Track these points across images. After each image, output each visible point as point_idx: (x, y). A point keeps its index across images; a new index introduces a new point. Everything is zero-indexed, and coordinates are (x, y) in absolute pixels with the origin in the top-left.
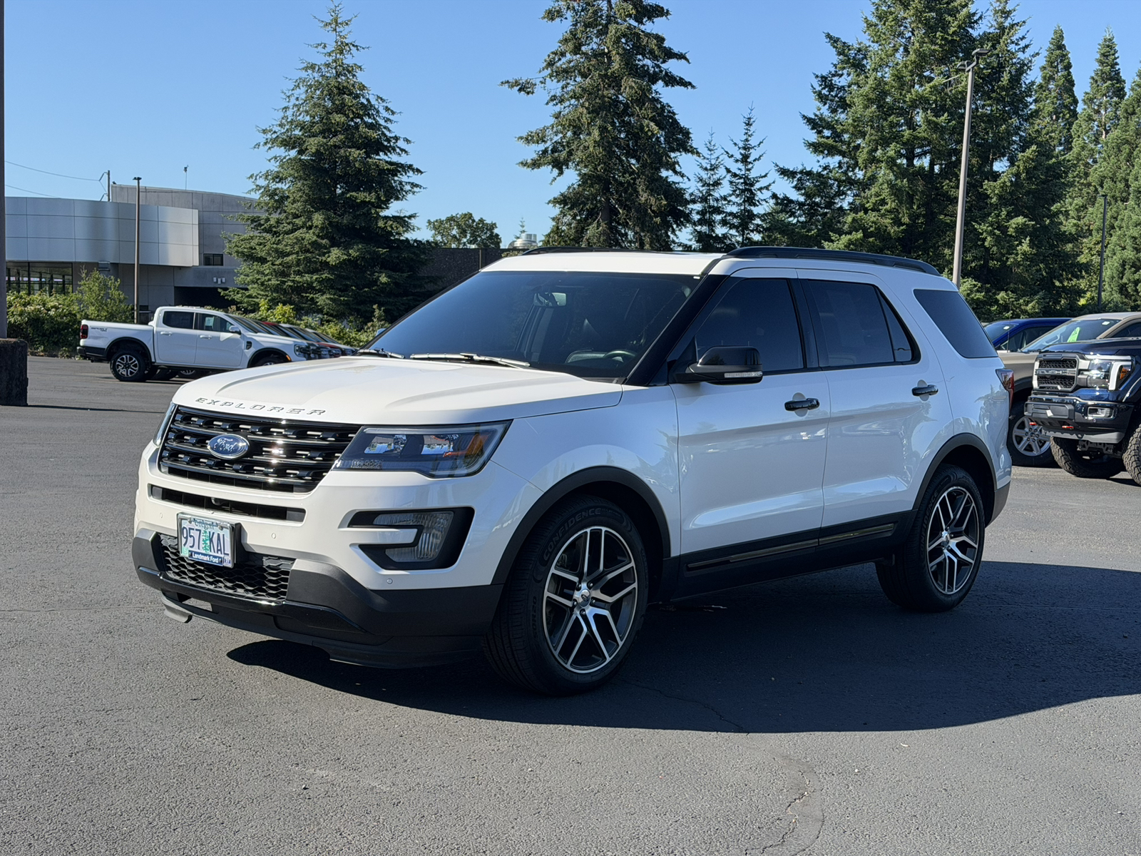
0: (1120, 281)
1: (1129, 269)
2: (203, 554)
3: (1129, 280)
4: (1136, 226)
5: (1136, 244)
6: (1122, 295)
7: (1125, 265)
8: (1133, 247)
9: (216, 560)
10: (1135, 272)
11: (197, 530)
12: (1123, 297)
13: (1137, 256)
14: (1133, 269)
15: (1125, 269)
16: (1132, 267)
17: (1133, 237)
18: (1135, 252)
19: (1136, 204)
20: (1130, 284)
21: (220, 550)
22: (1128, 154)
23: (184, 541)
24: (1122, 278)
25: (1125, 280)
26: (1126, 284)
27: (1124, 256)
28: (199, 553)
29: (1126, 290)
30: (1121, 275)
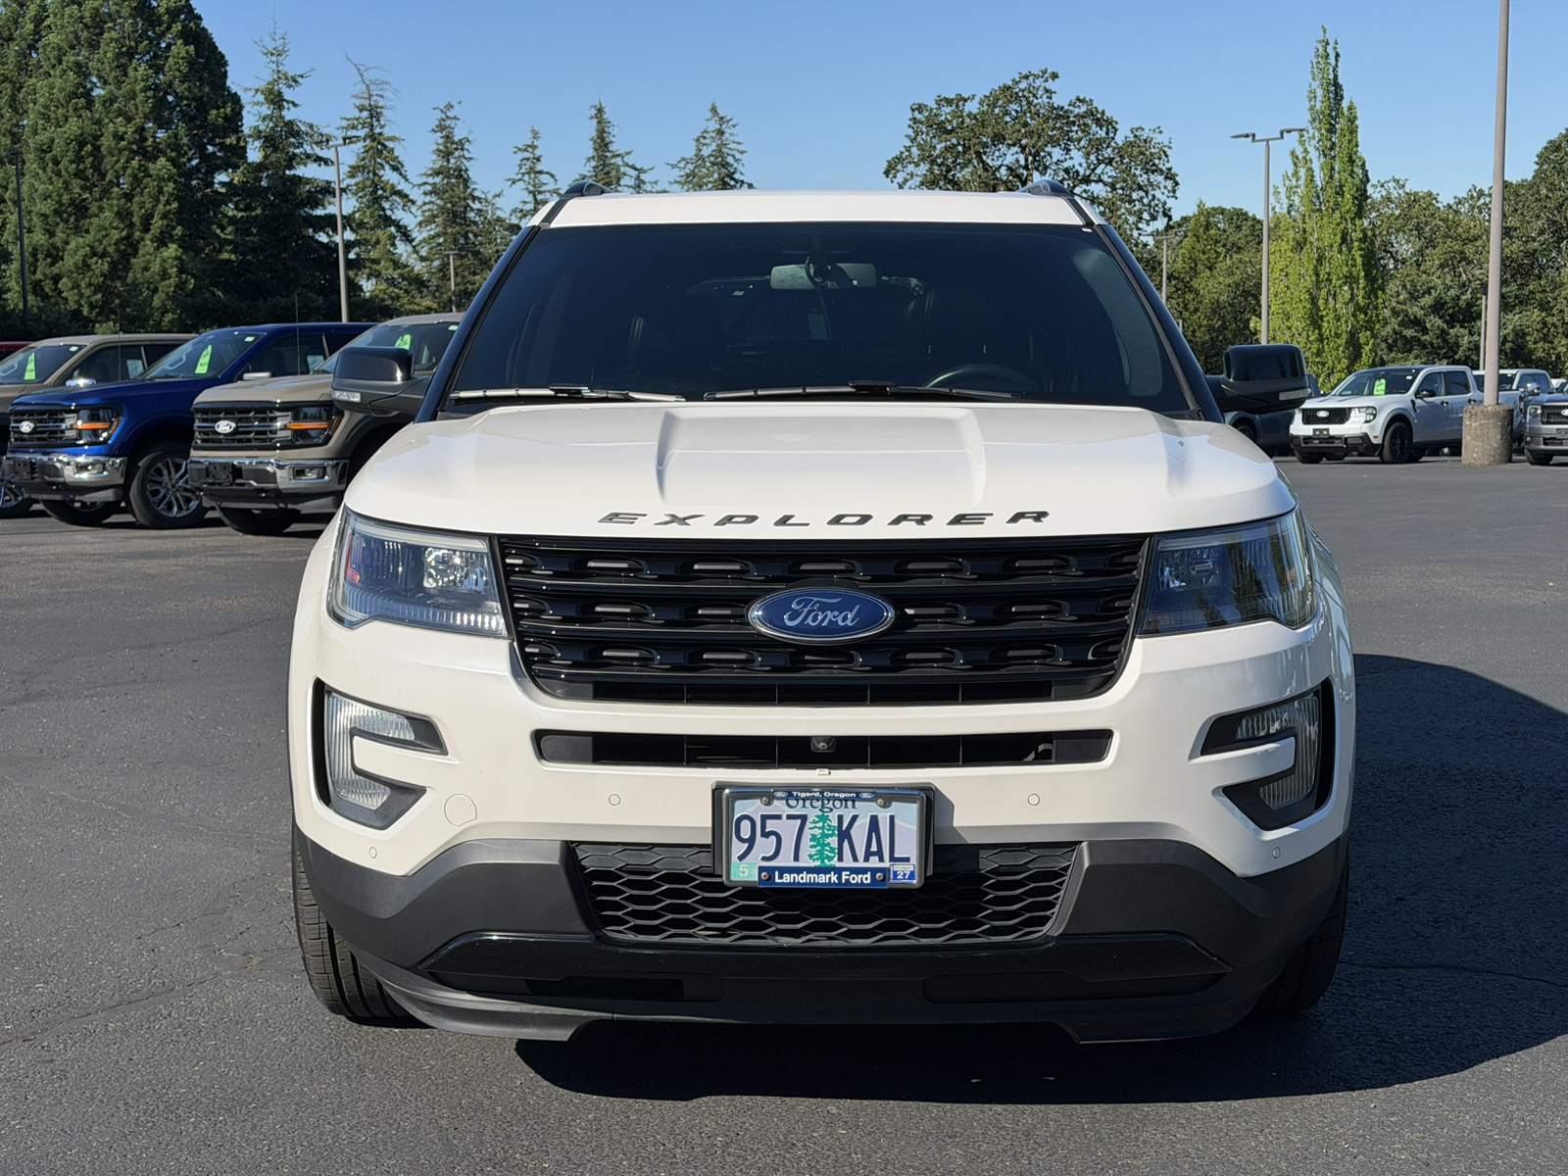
0: (33, 277)
1: (44, 259)
2: (810, 870)
3: (45, 275)
4: (45, 199)
5: (47, 223)
6: (36, 296)
7: (37, 255)
8: (45, 229)
9: (867, 878)
10: (53, 264)
11: (790, 817)
12: (39, 299)
13: (51, 241)
14: (49, 260)
15: (37, 260)
16: (47, 256)
17: (42, 215)
18: (47, 236)
19: (40, 168)
20: (47, 281)
21: (879, 854)
22: (11, 97)
23: (738, 848)
24: (34, 273)
25: (39, 276)
26: (41, 281)
27: (34, 242)
28: (799, 870)
29: (42, 290)
30: (32, 269)
